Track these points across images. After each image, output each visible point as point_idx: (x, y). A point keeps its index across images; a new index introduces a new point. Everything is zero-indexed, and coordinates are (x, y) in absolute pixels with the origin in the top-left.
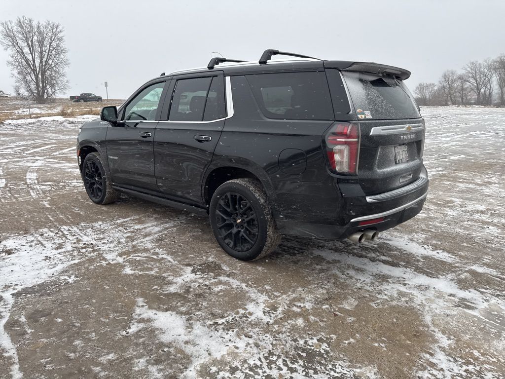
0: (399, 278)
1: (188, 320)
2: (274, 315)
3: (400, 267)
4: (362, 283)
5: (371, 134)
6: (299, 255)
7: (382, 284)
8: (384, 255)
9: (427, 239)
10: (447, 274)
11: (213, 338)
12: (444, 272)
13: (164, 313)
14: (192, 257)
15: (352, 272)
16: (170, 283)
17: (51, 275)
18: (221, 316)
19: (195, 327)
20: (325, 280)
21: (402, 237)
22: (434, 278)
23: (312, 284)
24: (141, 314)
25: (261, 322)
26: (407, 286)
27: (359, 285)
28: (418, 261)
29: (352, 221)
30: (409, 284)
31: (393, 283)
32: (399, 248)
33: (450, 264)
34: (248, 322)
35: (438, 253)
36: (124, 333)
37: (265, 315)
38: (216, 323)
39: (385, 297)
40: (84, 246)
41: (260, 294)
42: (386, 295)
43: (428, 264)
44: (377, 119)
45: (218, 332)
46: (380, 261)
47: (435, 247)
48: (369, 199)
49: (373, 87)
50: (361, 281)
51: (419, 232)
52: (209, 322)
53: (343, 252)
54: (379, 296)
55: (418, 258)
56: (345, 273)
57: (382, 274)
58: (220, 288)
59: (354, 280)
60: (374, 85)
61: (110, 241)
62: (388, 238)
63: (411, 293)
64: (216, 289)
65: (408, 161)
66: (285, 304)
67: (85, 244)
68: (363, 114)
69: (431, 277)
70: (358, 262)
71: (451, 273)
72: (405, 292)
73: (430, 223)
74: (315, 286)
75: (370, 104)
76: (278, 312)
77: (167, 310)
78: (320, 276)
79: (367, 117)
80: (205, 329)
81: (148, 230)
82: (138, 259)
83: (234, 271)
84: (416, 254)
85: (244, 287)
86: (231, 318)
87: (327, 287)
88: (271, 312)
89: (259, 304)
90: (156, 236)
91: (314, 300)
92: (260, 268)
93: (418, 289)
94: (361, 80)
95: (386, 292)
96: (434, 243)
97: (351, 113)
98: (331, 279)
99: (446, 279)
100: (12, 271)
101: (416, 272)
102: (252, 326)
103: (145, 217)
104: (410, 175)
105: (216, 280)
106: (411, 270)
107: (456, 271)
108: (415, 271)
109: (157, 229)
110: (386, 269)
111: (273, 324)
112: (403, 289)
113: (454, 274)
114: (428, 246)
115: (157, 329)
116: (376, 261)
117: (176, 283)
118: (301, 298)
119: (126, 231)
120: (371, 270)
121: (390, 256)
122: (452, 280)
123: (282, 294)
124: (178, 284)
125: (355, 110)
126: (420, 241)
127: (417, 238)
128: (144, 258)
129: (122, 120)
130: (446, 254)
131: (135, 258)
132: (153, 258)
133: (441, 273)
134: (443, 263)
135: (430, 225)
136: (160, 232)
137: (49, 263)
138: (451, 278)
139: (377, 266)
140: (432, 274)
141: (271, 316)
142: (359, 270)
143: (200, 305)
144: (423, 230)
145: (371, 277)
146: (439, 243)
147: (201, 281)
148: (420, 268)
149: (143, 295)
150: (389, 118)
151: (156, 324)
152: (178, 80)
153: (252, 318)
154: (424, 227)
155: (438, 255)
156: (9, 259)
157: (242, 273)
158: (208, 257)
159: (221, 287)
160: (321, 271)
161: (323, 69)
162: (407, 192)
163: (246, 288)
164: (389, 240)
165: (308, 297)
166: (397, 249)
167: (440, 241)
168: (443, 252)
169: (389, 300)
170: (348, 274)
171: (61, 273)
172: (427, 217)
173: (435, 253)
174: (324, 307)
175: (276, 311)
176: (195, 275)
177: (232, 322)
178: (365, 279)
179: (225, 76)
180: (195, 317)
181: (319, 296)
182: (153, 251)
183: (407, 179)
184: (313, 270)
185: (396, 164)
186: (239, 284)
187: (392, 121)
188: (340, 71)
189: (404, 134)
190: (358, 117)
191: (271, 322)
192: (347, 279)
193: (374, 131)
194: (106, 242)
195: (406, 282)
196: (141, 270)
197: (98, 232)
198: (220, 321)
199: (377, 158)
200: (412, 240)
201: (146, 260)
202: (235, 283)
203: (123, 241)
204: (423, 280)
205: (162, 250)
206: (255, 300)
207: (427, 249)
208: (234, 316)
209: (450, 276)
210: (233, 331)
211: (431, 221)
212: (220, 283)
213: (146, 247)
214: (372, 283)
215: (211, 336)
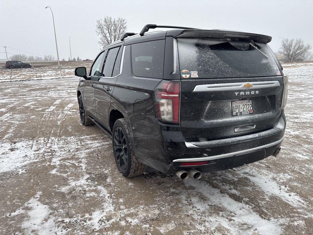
0: (231, 212)
1: (51, 214)
2: (104, 224)
3: (241, 202)
4: (195, 211)
5: (194, 91)
6: (168, 178)
7: (211, 216)
8: (236, 189)
9: (290, 180)
10: (282, 217)
11: (51, 232)
12: (280, 215)
13: (43, 205)
14: (97, 168)
15: (194, 200)
16: (67, 184)
17: (17, 167)
18: (71, 216)
19: (49, 221)
20: (168, 202)
21: (266, 175)
22: (265, 219)
23: (155, 204)
24: (30, 203)
25: (90, 228)
26: (232, 222)
27: (191, 212)
28: (264, 199)
29: (174, 161)
30: (234, 220)
31: (222, 216)
32: (255, 184)
33: (294, 208)
34: (83, 225)
35: (290, 195)
36: (8, 215)
37: (98, 223)
38: (63, 222)
39: (203, 228)
40: (50, 151)
41: (111, 205)
42: (205, 226)
43: (270, 204)
44: (205, 77)
45: (58, 228)
46: (228, 194)
47: (292, 189)
48: (188, 145)
49: (210, 51)
50: (196, 209)
51: (287, 173)
52: (60, 219)
53: (204, 181)
54: (198, 227)
55: (266, 197)
56: (189, 200)
57: (220, 206)
58: (91, 195)
59: (191, 207)
60: (211, 49)
61: (65, 149)
62: (254, 174)
63: (228, 230)
64: (88, 195)
65: (251, 114)
66: (119, 217)
67: (51, 150)
68: (189, 74)
69: (262, 217)
70: (209, 191)
71: (287, 217)
72: (224, 227)
73: (307, 166)
74: (156, 206)
75: (199, 65)
76: (109, 222)
77: (46, 204)
78: (167, 198)
79: (192, 76)
80: (54, 224)
81: (91, 145)
82: (68, 164)
83: (112, 183)
84: (266, 193)
85: (107, 197)
86: (75, 220)
87: (163, 209)
88: (105, 221)
89: (103, 213)
90: (93, 150)
91: (143, 218)
92: (130, 184)
93: (240, 227)
94: (197, 45)
95: (207, 224)
96: (294, 186)
97: (174, 73)
98: (173, 202)
99: (276, 223)
100: (3, 161)
101: (252, 210)
102: (82, 229)
103: (99, 136)
104: (253, 126)
105: (95, 188)
106: (249, 207)
107: (293, 217)
108: (252, 208)
109: (98, 145)
110: (227, 202)
111: (97, 232)
112: (225, 224)
113: (288, 219)
114: (286, 187)
115: (27, 216)
116: (225, 193)
117: (70, 185)
118: (135, 215)
119: (80, 144)
120: (214, 200)
121: (240, 191)
122: (281, 225)
123: (126, 208)
124: (70, 187)
125: (180, 70)
126: (282, 181)
127: (280, 178)
128: (70, 164)
129: (89, 76)
130: (298, 198)
131: (66, 163)
132: (75, 164)
133: (276, 215)
134: (286, 205)
135: (305, 167)
136: (97, 147)
137: (23, 160)
138: (282, 222)
139: (221, 198)
140: (266, 214)
141: (101, 225)
142: (203, 199)
143: (67, 205)
144: (293, 171)
145: (208, 207)
146: (299, 186)
147: (85, 187)
148: (259, 207)
149: (44, 190)
150: (221, 77)
151: (30, 213)
152: (109, 49)
153: (89, 222)
154: (297, 168)
155: (289, 197)
156: (9, 154)
157: (114, 186)
158: (106, 170)
159: (93, 194)
160: (173, 194)
161: (164, 38)
162: (239, 141)
163: (107, 198)
164: (253, 176)
165: (142, 214)
166: (254, 185)
167: (302, 184)
168: (296, 195)
169: (203, 231)
170: (191, 200)
171: (22, 167)
172: (308, 160)
173: (287, 195)
174: (144, 226)
175: (108, 221)
176: (86, 182)
177: (72, 223)
178: (201, 207)
179: (124, 46)
180: (57, 213)
181: (150, 216)
182: (80, 160)
183: (247, 129)
184: (167, 192)
185: (233, 116)
186: (106, 194)
187: (225, 79)
188: (176, 38)
189: (240, 91)
190: (181, 76)
191: (98, 229)
192: (186, 205)
193: (199, 88)
194: (63, 150)
195: (233, 218)
196: (61, 172)
197: (65, 143)
198: (67, 220)
199: (206, 111)
200: (274, 179)
201: (71, 166)
202: (104, 192)
203: (72, 150)
204: (253, 219)
205: (86, 160)
206: (103, 209)
207: (282, 191)
208: (79, 218)
209: (282, 221)
210: (66, 230)
211: (308, 164)
212: (95, 191)
213: (79, 157)
214: (204, 213)
215: (51, 230)
